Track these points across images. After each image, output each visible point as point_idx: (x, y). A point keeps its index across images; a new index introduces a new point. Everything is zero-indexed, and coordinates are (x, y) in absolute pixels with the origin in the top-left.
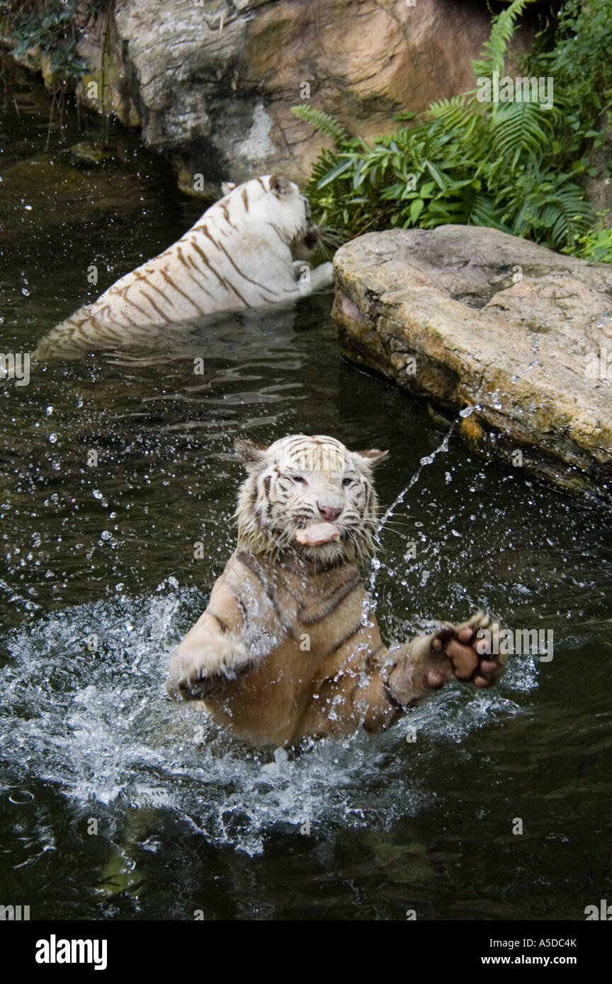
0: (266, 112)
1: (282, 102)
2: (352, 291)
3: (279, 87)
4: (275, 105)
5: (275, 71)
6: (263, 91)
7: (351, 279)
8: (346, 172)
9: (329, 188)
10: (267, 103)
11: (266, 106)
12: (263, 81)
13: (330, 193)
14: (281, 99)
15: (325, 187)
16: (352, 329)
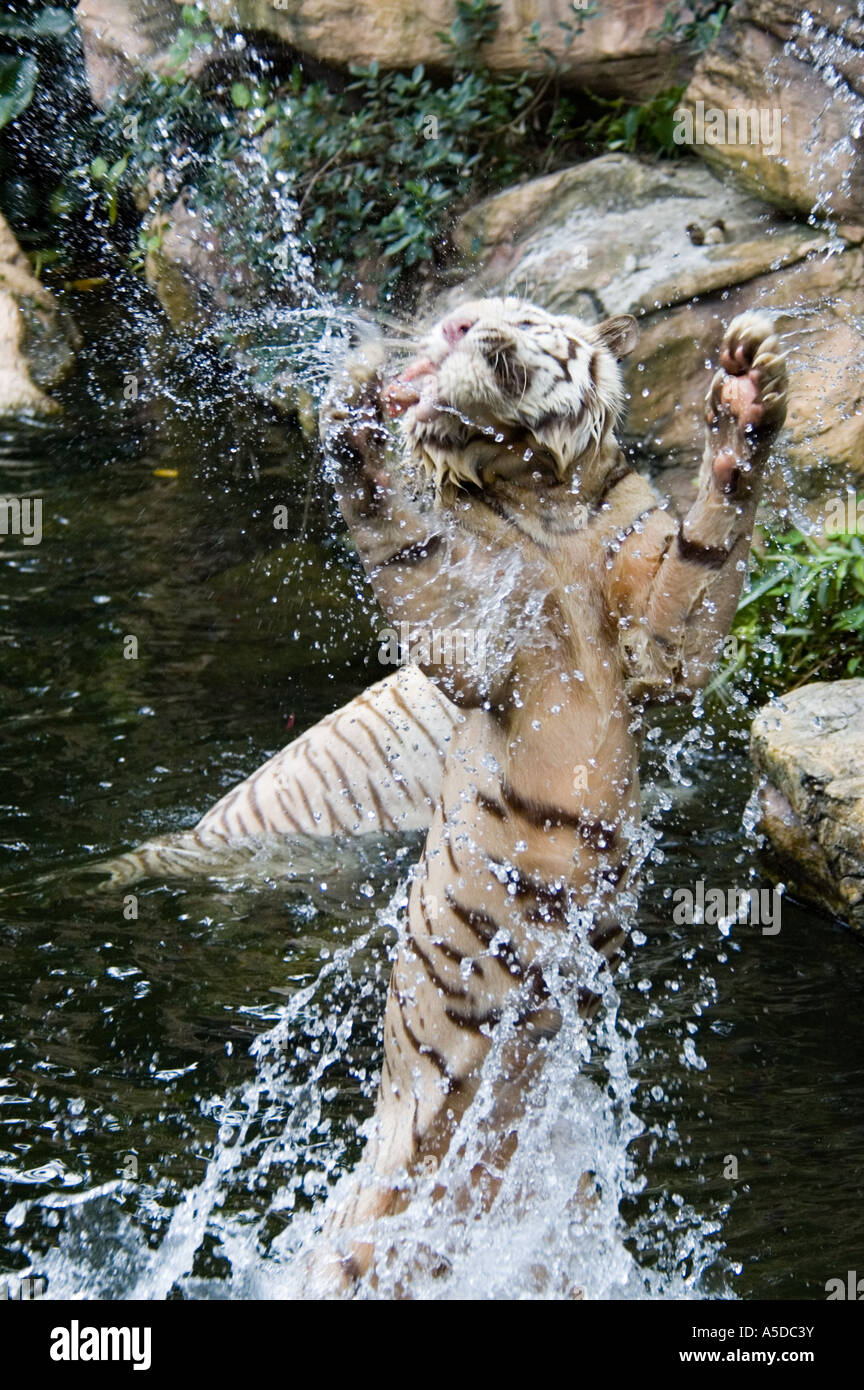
0: (655, 485)
1: (680, 471)
2: (780, 778)
3: (677, 445)
4: (669, 474)
5: (668, 421)
6: (650, 452)
7: (780, 757)
8: (779, 585)
9: (752, 610)
10: (656, 471)
11: (653, 476)
12: (650, 436)
13: (753, 618)
14: (678, 465)
15: (745, 609)
16: (781, 837)
